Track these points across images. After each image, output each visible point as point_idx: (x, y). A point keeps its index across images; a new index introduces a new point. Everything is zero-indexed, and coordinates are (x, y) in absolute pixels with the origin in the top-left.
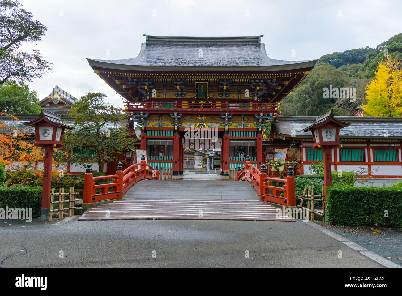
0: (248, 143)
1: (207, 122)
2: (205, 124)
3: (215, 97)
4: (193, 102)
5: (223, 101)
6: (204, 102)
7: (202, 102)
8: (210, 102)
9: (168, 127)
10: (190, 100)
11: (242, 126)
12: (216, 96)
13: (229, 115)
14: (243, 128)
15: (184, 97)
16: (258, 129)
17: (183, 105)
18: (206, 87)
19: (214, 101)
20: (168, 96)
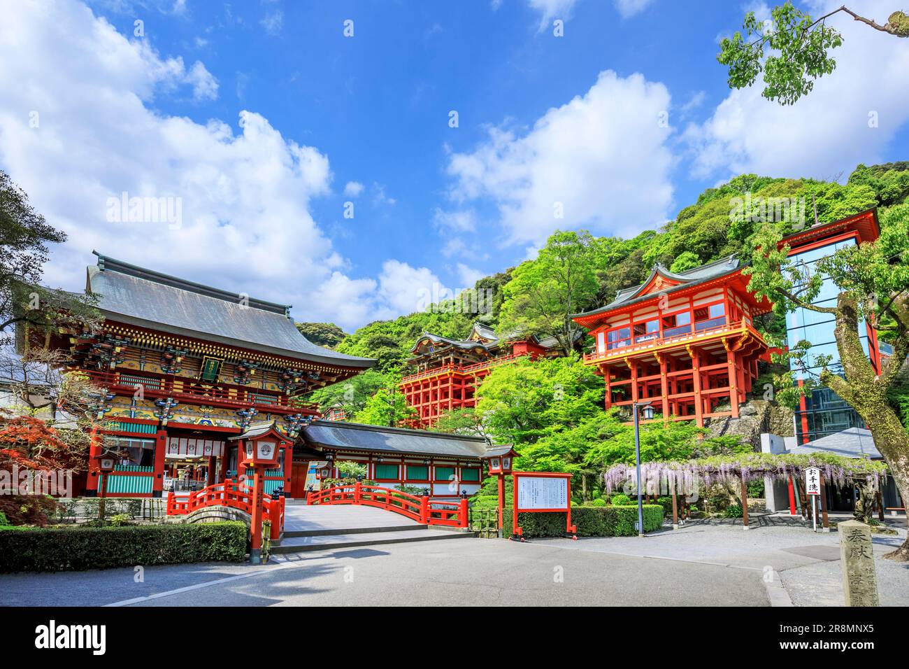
1: (215, 417)
2: (211, 420)
3: (227, 382)
4: (193, 385)
5: (241, 389)
6: (210, 387)
7: (207, 387)
8: (221, 389)
9: (148, 418)
10: (187, 381)
12: (230, 380)
15: (177, 375)
17: (175, 386)
18: (220, 366)
19: (227, 387)
20: (148, 368)
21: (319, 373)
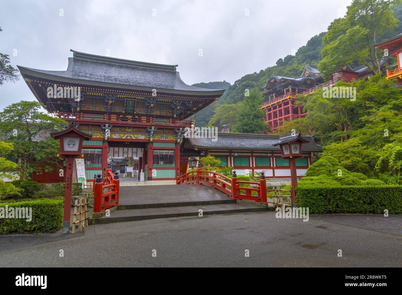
0: (168, 152)
1: (134, 133)
2: (132, 136)
3: (140, 113)
4: (121, 116)
5: (148, 116)
6: (131, 117)
7: (129, 116)
8: (137, 117)
9: (98, 137)
10: (118, 114)
11: (164, 138)
12: (142, 112)
13: (155, 129)
14: (164, 139)
15: (113, 111)
16: (176, 141)
17: (112, 117)
18: (135, 104)
19: (140, 115)
20: (97, 109)
21: (191, 102)
